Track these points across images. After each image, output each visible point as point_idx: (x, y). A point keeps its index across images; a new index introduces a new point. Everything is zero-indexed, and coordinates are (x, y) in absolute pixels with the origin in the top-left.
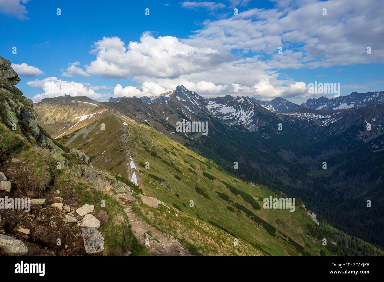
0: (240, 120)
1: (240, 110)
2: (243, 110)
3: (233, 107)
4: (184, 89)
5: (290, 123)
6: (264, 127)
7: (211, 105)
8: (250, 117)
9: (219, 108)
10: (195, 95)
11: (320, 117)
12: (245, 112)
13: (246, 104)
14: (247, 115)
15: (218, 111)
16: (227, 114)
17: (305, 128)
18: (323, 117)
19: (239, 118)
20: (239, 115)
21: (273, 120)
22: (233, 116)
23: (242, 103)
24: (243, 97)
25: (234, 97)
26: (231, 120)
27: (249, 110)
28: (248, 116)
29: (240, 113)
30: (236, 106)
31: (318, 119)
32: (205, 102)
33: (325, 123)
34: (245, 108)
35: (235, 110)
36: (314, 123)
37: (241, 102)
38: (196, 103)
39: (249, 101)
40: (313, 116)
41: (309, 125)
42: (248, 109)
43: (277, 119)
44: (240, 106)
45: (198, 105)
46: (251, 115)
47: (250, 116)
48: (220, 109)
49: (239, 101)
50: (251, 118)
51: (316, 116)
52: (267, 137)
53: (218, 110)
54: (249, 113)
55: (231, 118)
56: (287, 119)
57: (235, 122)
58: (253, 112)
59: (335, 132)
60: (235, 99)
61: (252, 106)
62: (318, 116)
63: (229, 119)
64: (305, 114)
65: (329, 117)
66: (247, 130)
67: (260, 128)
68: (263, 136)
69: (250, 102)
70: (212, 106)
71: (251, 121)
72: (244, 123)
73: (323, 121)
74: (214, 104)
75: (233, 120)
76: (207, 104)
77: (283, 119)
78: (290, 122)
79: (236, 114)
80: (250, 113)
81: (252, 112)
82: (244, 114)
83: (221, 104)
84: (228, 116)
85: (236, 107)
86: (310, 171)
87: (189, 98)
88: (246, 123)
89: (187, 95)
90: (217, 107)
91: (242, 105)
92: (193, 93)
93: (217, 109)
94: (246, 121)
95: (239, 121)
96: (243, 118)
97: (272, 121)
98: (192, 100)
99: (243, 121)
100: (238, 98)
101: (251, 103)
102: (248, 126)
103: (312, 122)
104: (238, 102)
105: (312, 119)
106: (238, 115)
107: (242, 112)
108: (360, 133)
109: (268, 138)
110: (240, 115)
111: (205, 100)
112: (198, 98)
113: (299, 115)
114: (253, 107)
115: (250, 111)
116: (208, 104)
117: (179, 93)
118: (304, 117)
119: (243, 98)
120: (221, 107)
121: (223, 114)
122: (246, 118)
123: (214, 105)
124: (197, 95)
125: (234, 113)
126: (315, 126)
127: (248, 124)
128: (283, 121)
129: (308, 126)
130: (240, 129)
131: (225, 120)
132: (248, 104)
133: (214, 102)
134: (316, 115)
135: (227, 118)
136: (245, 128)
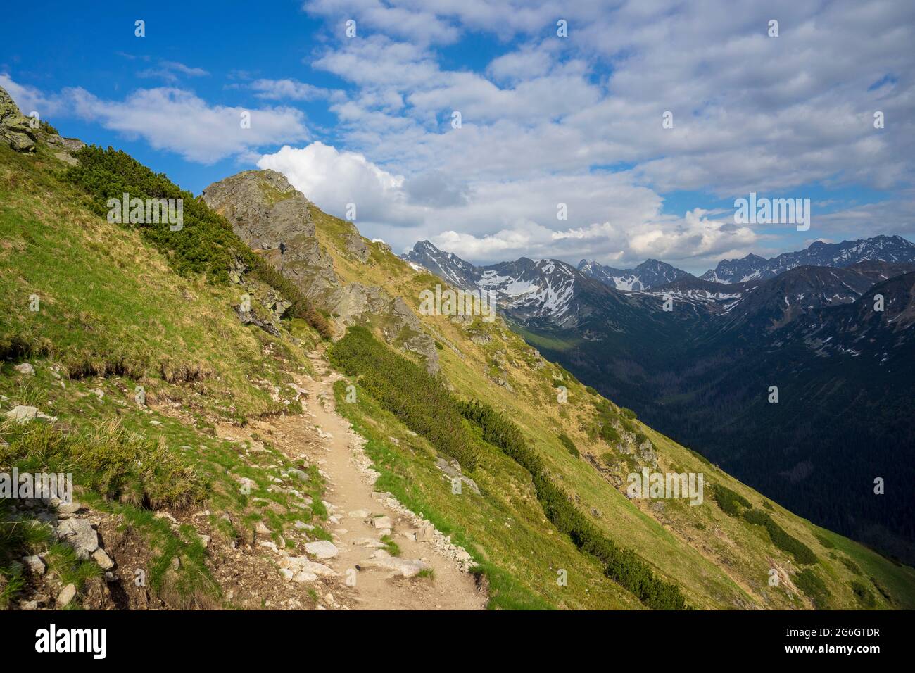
0: (545, 308)
1: (546, 287)
2: (552, 288)
3: (532, 281)
4: (431, 248)
5: (653, 312)
6: (588, 318)
7: (488, 279)
8: (565, 302)
9: (503, 285)
10: (454, 260)
11: (721, 296)
12: (556, 290)
13: (559, 275)
14: (559, 296)
15: (503, 291)
16: (519, 297)
17: (683, 321)
18: (727, 297)
19: (542, 304)
20: (543, 297)
21: (612, 305)
22: (532, 300)
23: (550, 272)
24: (552, 260)
25: (535, 261)
26: (527, 308)
27: (564, 287)
28: (561, 299)
29: (547, 294)
30: (538, 279)
31: (716, 301)
32: (476, 273)
33: (728, 309)
34: (556, 283)
35: (537, 288)
36: (704, 310)
37: (548, 270)
38: (455, 276)
39: (565, 268)
40: (706, 295)
41: (694, 315)
42: (563, 283)
43: (623, 304)
44: (546, 279)
45: (458, 279)
46: (568, 296)
47: (565, 299)
48: (506, 288)
49: (544, 269)
50: (566, 304)
51: (712, 297)
52: (592, 338)
53: (502, 289)
54: (564, 293)
55: (528, 304)
56: (647, 303)
57: (535, 312)
58: (572, 291)
59: (732, 324)
60: (537, 265)
61: (570, 277)
62: (717, 296)
63: (523, 307)
64: (690, 292)
65: (737, 297)
66: (556, 327)
67: (581, 321)
68: (585, 337)
69: (568, 271)
70: (490, 280)
71: (566, 308)
72: (552, 313)
73: (726, 306)
74: (494, 276)
75: (532, 308)
76: (479, 278)
77: (638, 304)
78: (653, 310)
79: (538, 297)
80: (567, 293)
81: (569, 290)
82: (555, 295)
83: (508, 277)
84: (521, 301)
85: (539, 281)
86: (661, 395)
87: (440, 266)
88: (557, 312)
89: (436, 261)
90: (501, 284)
91: (549, 276)
92: (449, 256)
93: (499, 288)
94: (557, 309)
95: (543, 310)
96: (550, 304)
97: (610, 307)
98: (447, 270)
99: (550, 310)
100: (544, 263)
101: (570, 273)
102: (560, 319)
103: (701, 307)
104: (544, 271)
105: (704, 302)
106: (541, 297)
107: (550, 291)
108: (772, 324)
109: (594, 339)
110: (546, 298)
111: (474, 269)
112: (460, 266)
113: (677, 296)
114: (572, 281)
115: (565, 289)
116: (482, 278)
117: (419, 256)
118: (686, 299)
119: (553, 263)
120: (509, 282)
121: (511, 296)
122: (558, 303)
123: (493, 280)
124: (459, 260)
125: (535, 293)
126: (707, 317)
127: (560, 314)
128: (637, 307)
129: (691, 315)
130: (542, 325)
131: (514, 308)
132: (563, 275)
133: (494, 273)
134: (712, 293)
135: (520, 304)
136: (553, 323)
